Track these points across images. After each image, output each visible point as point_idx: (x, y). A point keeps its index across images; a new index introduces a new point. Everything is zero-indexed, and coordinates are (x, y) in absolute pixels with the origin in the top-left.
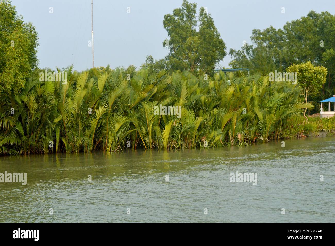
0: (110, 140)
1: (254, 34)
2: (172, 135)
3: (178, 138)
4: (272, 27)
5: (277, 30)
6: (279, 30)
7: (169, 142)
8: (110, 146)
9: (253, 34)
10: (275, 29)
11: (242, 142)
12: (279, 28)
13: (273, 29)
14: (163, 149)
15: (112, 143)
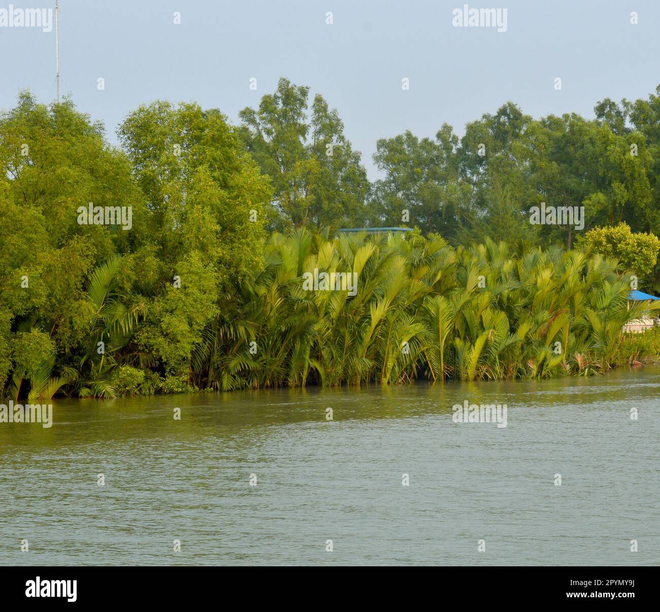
0: (390, 365)
1: (382, 150)
2: (484, 357)
3: (495, 361)
4: (409, 135)
5: (420, 141)
6: (425, 141)
7: (477, 369)
8: (388, 376)
9: (378, 149)
10: (416, 139)
11: (587, 370)
12: (425, 137)
13: (411, 139)
14: (467, 380)
15: (393, 368)
